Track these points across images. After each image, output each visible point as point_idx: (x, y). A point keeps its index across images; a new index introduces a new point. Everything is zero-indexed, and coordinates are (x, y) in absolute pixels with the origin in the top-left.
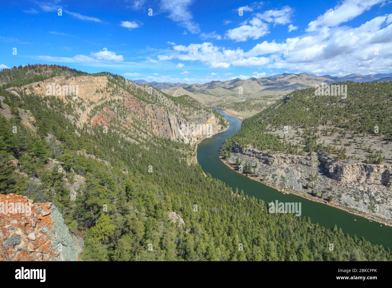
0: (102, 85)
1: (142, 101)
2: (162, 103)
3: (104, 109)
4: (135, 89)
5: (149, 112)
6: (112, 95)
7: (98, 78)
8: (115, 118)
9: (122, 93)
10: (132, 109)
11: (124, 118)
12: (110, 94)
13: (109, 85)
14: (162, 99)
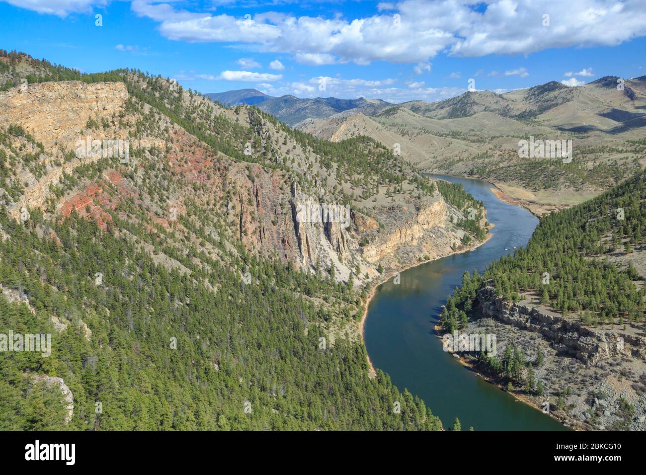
0: (107, 107)
1: (220, 153)
2: (280, 160)
3: (105, 175)
4: (207, 118)
5: (239, 184)
6: (136, 136)
7: (99, 86)
8: (132, 200)
9: (166, 130)
10: (189, 176)
11: (162, 200)
12: (130, 133)
13: (129, 107)
14: (284, 149)
